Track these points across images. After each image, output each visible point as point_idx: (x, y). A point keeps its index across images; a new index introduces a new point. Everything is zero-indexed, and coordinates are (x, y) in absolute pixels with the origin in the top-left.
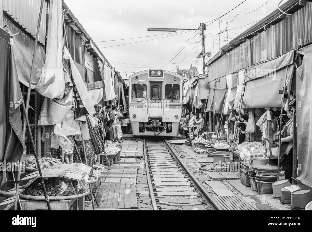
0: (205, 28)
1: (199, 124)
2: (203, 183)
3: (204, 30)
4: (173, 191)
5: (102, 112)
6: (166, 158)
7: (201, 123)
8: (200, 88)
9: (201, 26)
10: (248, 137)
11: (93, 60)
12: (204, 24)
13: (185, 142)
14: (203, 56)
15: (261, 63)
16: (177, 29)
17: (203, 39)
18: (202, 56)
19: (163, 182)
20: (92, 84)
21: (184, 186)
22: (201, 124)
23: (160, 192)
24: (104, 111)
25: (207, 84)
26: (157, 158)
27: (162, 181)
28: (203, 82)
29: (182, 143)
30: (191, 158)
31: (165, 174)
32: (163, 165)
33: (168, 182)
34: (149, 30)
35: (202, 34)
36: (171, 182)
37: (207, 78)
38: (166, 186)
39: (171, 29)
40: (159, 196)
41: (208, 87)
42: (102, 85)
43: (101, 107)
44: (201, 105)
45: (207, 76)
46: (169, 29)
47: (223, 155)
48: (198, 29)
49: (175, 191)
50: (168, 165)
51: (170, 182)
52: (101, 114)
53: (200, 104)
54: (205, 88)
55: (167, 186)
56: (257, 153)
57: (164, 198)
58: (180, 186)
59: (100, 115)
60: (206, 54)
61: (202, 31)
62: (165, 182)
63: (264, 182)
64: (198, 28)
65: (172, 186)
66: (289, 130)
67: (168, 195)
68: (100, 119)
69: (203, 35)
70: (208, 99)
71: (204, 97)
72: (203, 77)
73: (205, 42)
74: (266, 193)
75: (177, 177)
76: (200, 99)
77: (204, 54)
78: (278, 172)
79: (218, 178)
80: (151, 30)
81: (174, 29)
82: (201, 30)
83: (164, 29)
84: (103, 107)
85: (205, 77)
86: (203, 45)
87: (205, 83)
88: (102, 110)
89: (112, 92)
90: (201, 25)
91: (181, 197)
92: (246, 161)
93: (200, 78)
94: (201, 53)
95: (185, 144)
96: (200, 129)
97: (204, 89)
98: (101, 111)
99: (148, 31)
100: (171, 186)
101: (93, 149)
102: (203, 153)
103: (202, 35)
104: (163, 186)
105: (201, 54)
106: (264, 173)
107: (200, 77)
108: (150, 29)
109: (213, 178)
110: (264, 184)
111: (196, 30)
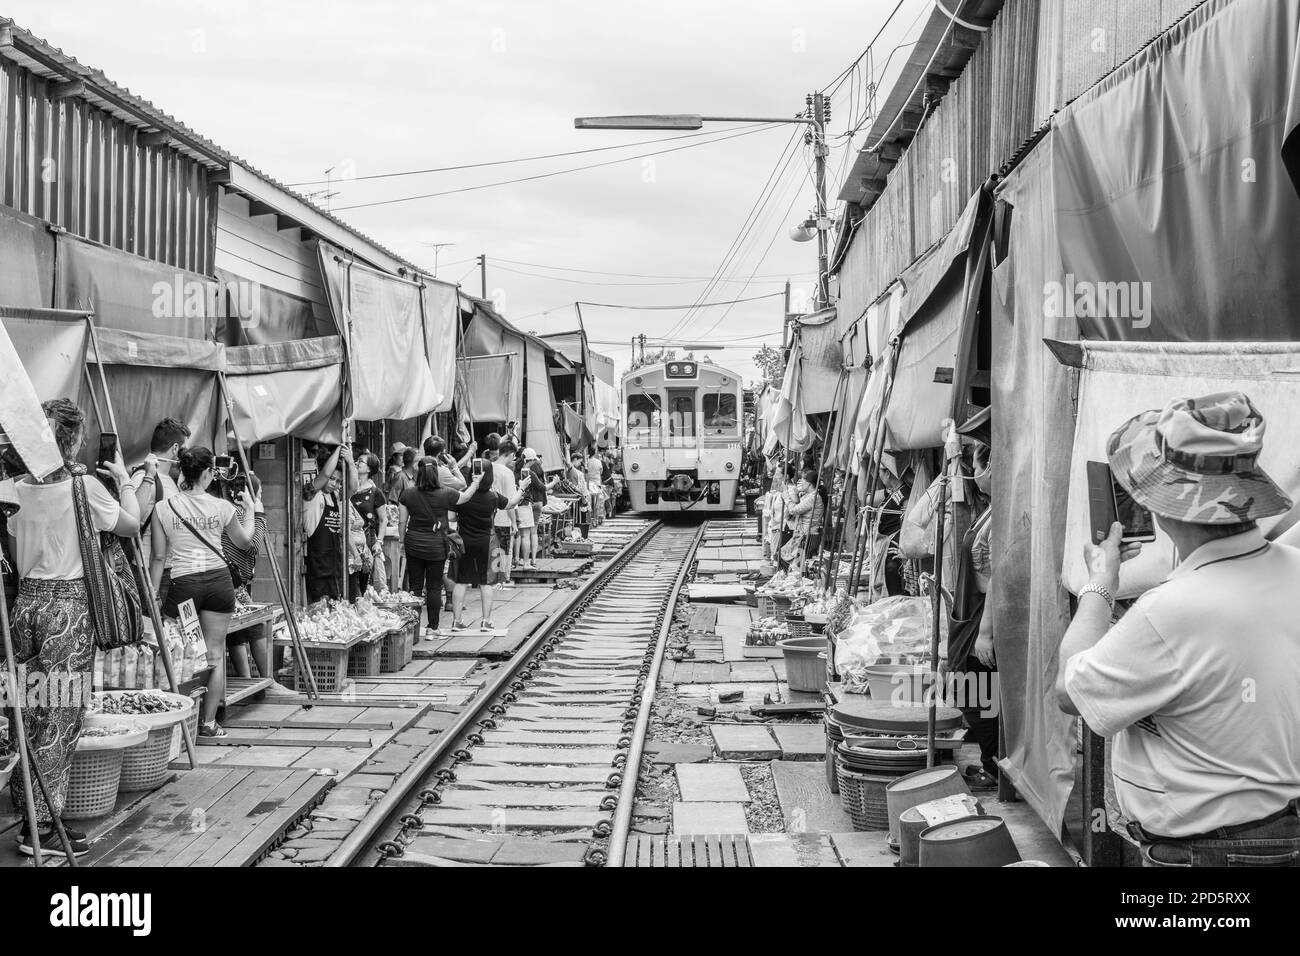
0: (827, 113)
1: (802, 515)
2: (667, 771)
3: (825, 123)
4: (515, 807)
5: (339, 468)
6: (618, 661)
7: (809, 510)
8: (805, 365)
9: (812, 106)
10: (910, 572)
11: (300, 249)
12: (821, 95)
13: (745, 593)
14: (820, 231)
15: (932, 252)
16: (704, 119)
17: (820, 160)
18: (814, 230)
19: (512, 763)
20: (275, 351)
21: (587, 783)
22: (809, 515)
23: (456, 809)
24: (347, 464)
25: (836, 351)
26: (586, 661)
27: (508, 763)
28: (819, 341)
29: (737, 598)
30: (714, 662)
31: (552, 731)
32: (580, 692)
33: (534, 764)
34: (580, 124)
35: (814, 140)
36: (547, 764)
37: (833, 323)
38: (510, 782)
39: (675, 118)
40: (428, 829)
41: (836, 362)
42: (336, 352)
43: (332, 448)
44: (808, 436)
45: (836, 317)
46: (667, 118)
47: (817, 653)
48: (798, 119)
49: (526, 807)
50: (601, 692)
51: (540, 765)
52: (337, 475)
53: (804, 435)
54: (827, 366)
55: (514, 783)
56: (915, 645)
57: (448, 837)
58: (568, 783)
59: (332, 478)
60: (832, 222)
61: (813, 127)
62: (523, 764)
63: (866, 778)
64: (798, 116)
65: (536, 783)
66: (980, 544)
67: (475, 826)
68: (333, 495)
69: (817, 143)
70: (835, 413)
71: (820, 403)
72: (815, 321)
73: (826, 170)
74: (879, 826)
75: (588, 745)
76: (803, 413)
77: (822, 224)
78: (929, 732)
79: (743, 753)
80: (589, 123)
81: (691, 118)
82: (813, 124)
83: (645, 120)
84: (344, 445)
85: (826, 319)
86: (818, 187)
87: (824, 346)
88: (341, 458)
89: (423, 385)
90: (809, 103)
91: (531, 832)
92: (849, 682)
93: (804, 325)
94: (811, 217)
95: (745, 602)
96: (805, 537)
97: (820, 369)
98: (333, 461)
99: (576, 127)
100: (528, 783)
101: (84, 622)
102: (770, 642)
103: (813, 144)
104: (490, 782)
105: (810, 224)
106: (878, 735)
107: (802, 321)
108: (584, 122)
109: (723, 752)
110: (867, 785)
111: (790, 121)
